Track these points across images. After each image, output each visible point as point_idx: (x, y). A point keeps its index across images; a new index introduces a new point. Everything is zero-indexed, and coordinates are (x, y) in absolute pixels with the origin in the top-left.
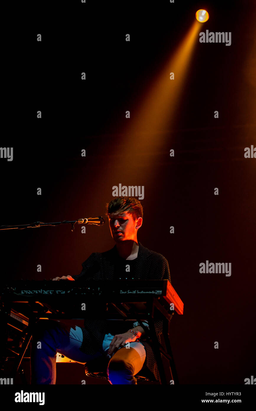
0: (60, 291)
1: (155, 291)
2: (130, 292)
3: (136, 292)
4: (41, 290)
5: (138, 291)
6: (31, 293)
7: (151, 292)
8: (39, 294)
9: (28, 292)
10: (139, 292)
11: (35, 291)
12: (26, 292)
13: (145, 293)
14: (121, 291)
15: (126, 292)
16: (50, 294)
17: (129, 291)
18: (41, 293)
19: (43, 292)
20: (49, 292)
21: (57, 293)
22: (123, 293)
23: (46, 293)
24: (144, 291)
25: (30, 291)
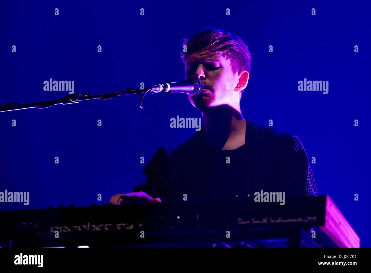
0: (124, 225)
2: (257, 222)
3: (268, 220)
4: (88, 224)
5: (271, 218)
6: (69, 230)
7: (296, 220)
9: (63, 229)
10: (273, 221)
11: (76, 227)
12: (60, 229)
13: (284, 221)
14: (240, 219)
15: (248, 222)
16: (104, 230)
17: (254, 218)
18: (88, 229)
19: (91, 228)
20: (104, 227)
21: (119, 228)
22: (243, 223)
23: (97, 229)
24: (283, 219)
25: (66, 227)
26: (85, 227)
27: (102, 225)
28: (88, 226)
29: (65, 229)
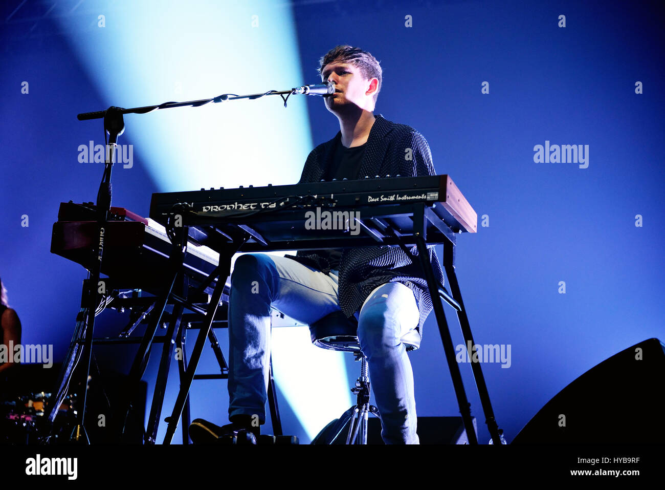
0: (268, 204)
1: (426, 194)
2: (385, 199)
3: (395, 197)
4: (236, 203)
5: (398, 196)
6: (219, 209)
7: (420, 197)
8: (233, 210)
9: (213, 208)
10: (400, 198)
11: (225, 206)
12: (211, 208)
13: (409, 198)
14: (369, 197)
15: (378, 199)
16: (250, 209)
17: (383, 196)
18: (236, 208)
19: (239, 207)
20: (249, 206)
21: (263, 207)
22: (373, 200)
23: (244, 208)
24: (408, 196)
25: (217, 207)
26: (233, 206)
27: (248, 204)
28: (235, 206)
29: (215, 208)
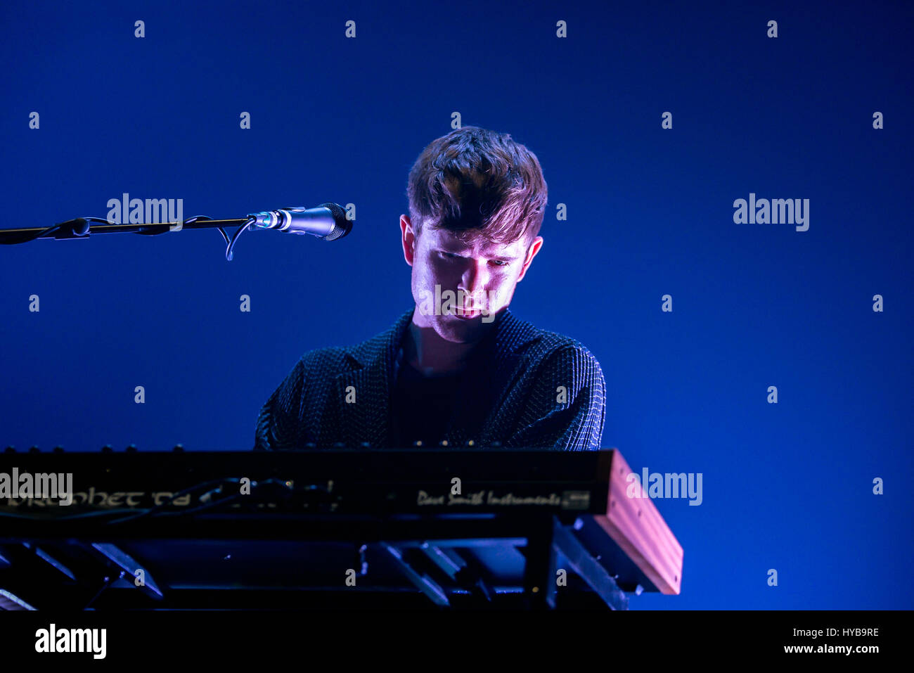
0: (170, 495)
2: (460, 500)
3: (485, 498)
4: (92, 490)
5: (490, 494)
7: (543, 501)
10: (495, 501)
13: (519, 501)
14: (422, 493)
15: (441, 500)
16: (126, 505)
18: (91, 501)
19: (98, 499)
20: (125, 498)
21: (158, 503)
22: (429, 501)
23: (111, 502)
24: (516, 495)
26: (85, 495)
27: (122, 494)
28: (91, 495)
